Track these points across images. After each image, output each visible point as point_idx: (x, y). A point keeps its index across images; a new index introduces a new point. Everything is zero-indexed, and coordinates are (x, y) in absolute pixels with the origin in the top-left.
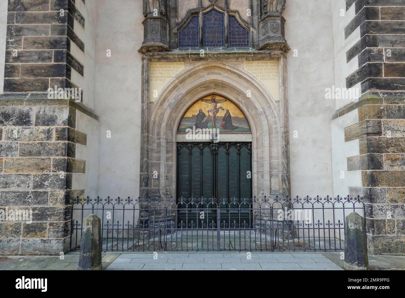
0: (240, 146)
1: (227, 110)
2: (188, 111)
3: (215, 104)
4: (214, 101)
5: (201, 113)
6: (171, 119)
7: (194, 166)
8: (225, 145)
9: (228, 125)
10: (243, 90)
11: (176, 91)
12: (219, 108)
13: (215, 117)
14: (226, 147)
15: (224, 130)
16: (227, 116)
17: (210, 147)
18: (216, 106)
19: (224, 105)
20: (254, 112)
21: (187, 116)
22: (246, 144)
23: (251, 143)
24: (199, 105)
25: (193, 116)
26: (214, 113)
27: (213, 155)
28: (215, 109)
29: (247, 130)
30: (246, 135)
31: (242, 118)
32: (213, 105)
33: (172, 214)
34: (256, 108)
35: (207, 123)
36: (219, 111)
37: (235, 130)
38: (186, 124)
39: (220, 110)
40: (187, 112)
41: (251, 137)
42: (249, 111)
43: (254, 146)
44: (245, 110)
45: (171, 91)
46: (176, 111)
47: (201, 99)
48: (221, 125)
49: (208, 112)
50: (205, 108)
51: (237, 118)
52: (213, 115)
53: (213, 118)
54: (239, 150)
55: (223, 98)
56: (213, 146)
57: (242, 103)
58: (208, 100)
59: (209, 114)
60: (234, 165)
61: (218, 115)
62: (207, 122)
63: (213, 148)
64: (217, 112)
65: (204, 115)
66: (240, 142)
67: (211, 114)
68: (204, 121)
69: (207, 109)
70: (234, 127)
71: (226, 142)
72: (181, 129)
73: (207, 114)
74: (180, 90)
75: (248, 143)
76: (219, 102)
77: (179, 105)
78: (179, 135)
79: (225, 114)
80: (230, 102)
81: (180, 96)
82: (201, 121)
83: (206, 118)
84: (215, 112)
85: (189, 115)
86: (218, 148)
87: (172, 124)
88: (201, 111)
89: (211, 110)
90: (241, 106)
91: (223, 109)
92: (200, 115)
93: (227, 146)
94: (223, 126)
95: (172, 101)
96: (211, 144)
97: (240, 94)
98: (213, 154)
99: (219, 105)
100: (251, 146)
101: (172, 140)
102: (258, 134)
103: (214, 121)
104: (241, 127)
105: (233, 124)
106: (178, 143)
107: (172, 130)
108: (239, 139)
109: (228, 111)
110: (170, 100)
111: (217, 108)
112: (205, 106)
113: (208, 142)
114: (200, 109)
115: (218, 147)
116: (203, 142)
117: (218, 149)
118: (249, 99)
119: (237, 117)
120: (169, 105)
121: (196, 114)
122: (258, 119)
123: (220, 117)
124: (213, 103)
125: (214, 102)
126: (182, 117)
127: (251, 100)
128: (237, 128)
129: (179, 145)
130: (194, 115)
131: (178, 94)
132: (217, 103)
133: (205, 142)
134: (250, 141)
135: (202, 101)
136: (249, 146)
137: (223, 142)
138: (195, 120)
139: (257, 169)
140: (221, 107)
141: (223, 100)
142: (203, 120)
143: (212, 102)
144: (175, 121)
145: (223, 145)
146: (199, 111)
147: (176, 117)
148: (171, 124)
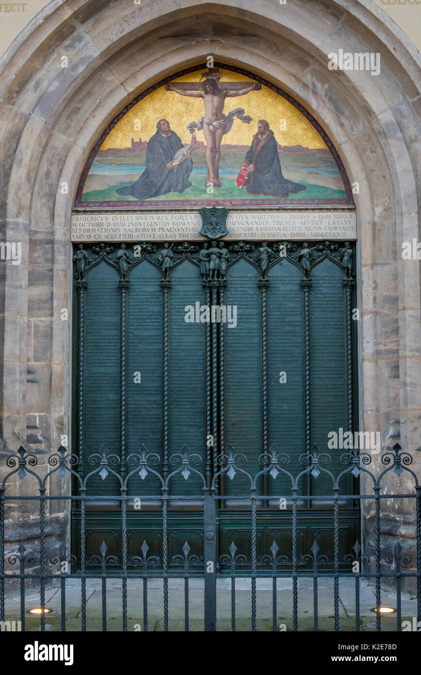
0: (310, 255)
1: (261, 122)
2: (117, 126)
3: (216, 99)
4: (213, 88)
5: (164, 132)
6: (48, 154)
7: (137, 332)
8: (255, 255)
9: (268, 176)
10: (317, 43)
11: (66, 48)
12: (232, 114)
13: (216, 148)
14: (259, 261)
15: (251, 197)
16: (261, 144)
17: (200, 261)
18: (221, 105)
19: (253, 103)
20: (361, 126)
21: (110, 143)
22: (335, 250)
23: (353, 244)
24: (158, 105)
25: (137, 145)
26: (213, 134)
27: (211, 293)
28: (216, 120)
29: (336, 196)
30: (332, 214)
31: (319, 150)
32: (210, 106)
33: (55, 515)
34: (368, 111)
35: (188, 170)
36: (233, 127)
37: (292, 196)
38: (107, 173)
39: (237, 121)
40: (113, 132)
41: (353, 224)
42: (342, 125)
43: (365, 253)
44: (327, 122)
45: (46, 51)
46: (68, 127)
47: (167, 81)
48: (240, 176)
49: (192, 131)
50: (180, 115)
51: (298, 152)
52: (210, 139)
53: (208, 153)
54: (307, 273)
55: (246, 79)
56: (208, 255)
57: (315, 93)
58: (193, 86)
59: (194, 138)
60: (289, 328)
61: (228, 139)
62: (186, 167)
63: (212, 265)
64: (225, 129)
65: (175, 142)
66: (311, 243)
67: (201, 136)
68: (176, 163)
69: (188, 120)
70: (290, 187)
71: (258, 244)
72: (87, 194)
73: (186, 138)
74: (79, 46)
75: (341, 244)
76: (234, 90)
77: (81, 101)
78: (81, 216)
79: (256, 137)
80: (274, 93)
81: (81, 69)
82: (164, 164)
83: (184, 151)
84: (216, 129)
85: (119, 140)
86: (230, 263)
87: (54, 171)
88: (163, 126)
89: (202, 123)
90: (314, 104)
91: (248, 120)
92: (161, 143)
93: (264, 256)
94: (247, 183)
95: (50, 85)
96: (204, 252)
97: (311, 61)
98: (210, 288)
99: (231, 104)
100: (353, 257)
101: (52, 233)
102: (379, 210)
103: (213, 162)
104: (315, 186)
105: (286, 175)
106: (76, 246)
107: (52, 195)
108: (309, 229)
109: (264, 126)
110: (45, 84)
111: (226, 114)
112: (181, 107)
113: (191, 243)
114: (160, 116)
115: (227, 260)
116: (170, 243)
117: (228, 267)
118: (342, 78)
119: (299, 148)
120: (40, 99)
121: (146, 138)
122: (379, 150)
123: (236, 147)
124: (209, 97)
125: (214, 94)
126: (95, 149)
127: (349, 81)
128: (299, 187)
129: (80, 256)
130: (137, 140)
131: (76, 59)
132: (226, 95)
133: (180, 243)
134: (350, 235)
135: (168, 89)
136: (346, 258)
137: (246, 242)
138: (144, 159)
139: (376, 344)
140: (240, 112)
141: (248, 84)
142: (172, 159)
143: (207, 92)
144: (63, 162)
145: (248, 252)
146: (159, 123)
147: (68, 149)
148: (48, 174)
